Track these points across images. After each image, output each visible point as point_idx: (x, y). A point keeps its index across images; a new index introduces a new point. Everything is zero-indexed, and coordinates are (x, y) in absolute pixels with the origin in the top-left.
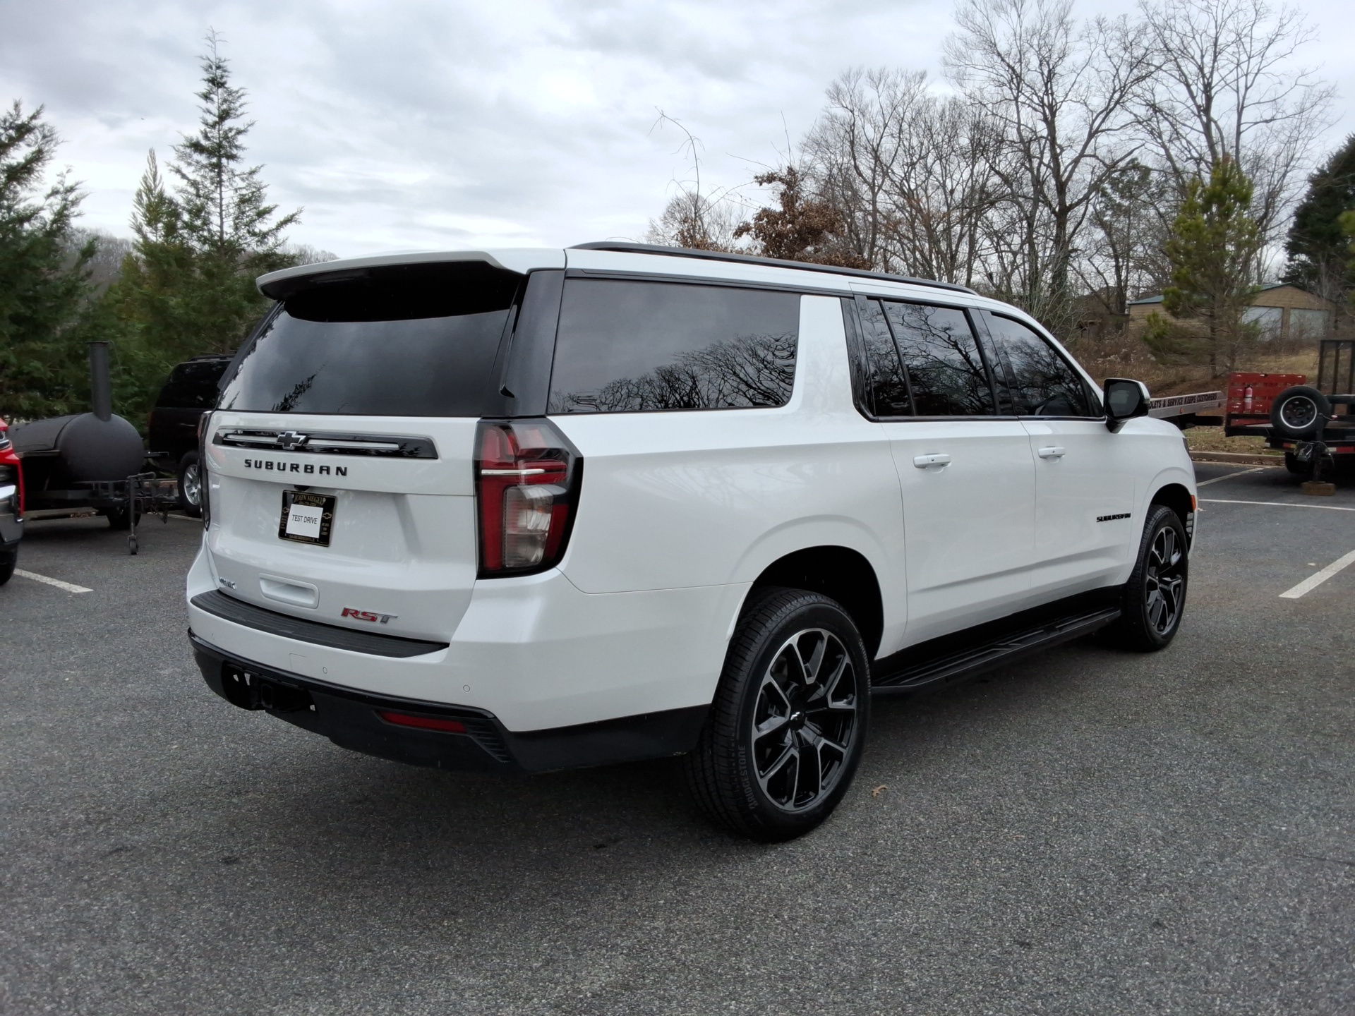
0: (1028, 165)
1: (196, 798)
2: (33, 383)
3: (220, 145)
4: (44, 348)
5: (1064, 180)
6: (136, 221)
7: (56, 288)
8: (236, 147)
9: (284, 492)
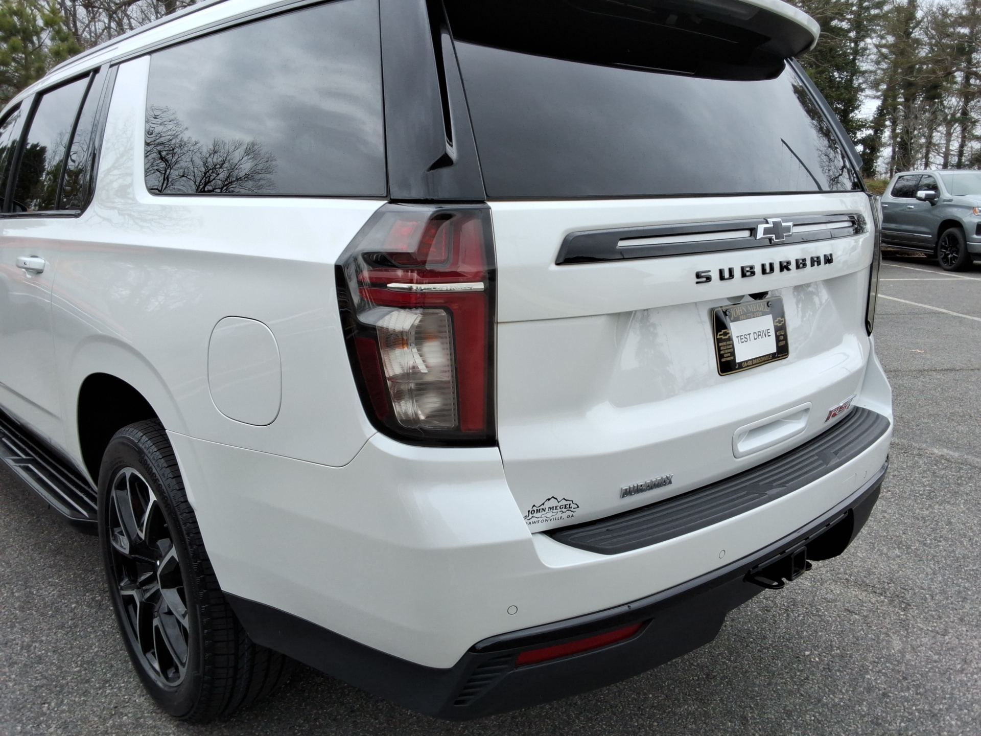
9: (712, 311)
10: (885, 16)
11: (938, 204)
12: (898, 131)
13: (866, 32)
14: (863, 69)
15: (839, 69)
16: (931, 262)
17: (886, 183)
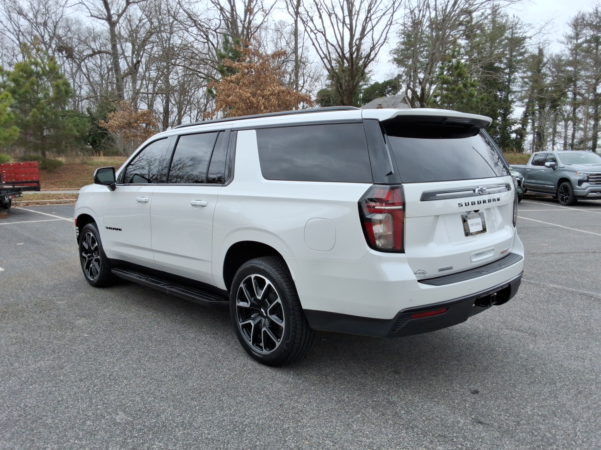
9: (462, 216)
10: (526, 61)
11: (557, 169)
12: (536, 125)
13: (515, 68)
14: (514, 90)
15: (500, 90)
16: (555, 201)
17: (529, 156)
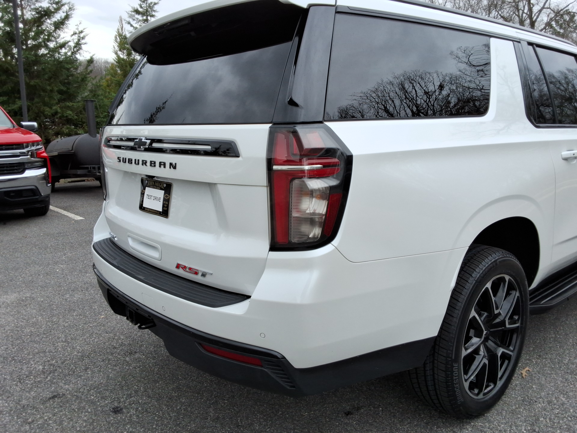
0: (517, 13)
1: (106, 356)
2: (69, 121)
3: (147, 11)
4: (73, 105)
5: (534, 20)
6: (115, 49)
7: (78, 78)
8: (154, 11)
9: (142, 179)
